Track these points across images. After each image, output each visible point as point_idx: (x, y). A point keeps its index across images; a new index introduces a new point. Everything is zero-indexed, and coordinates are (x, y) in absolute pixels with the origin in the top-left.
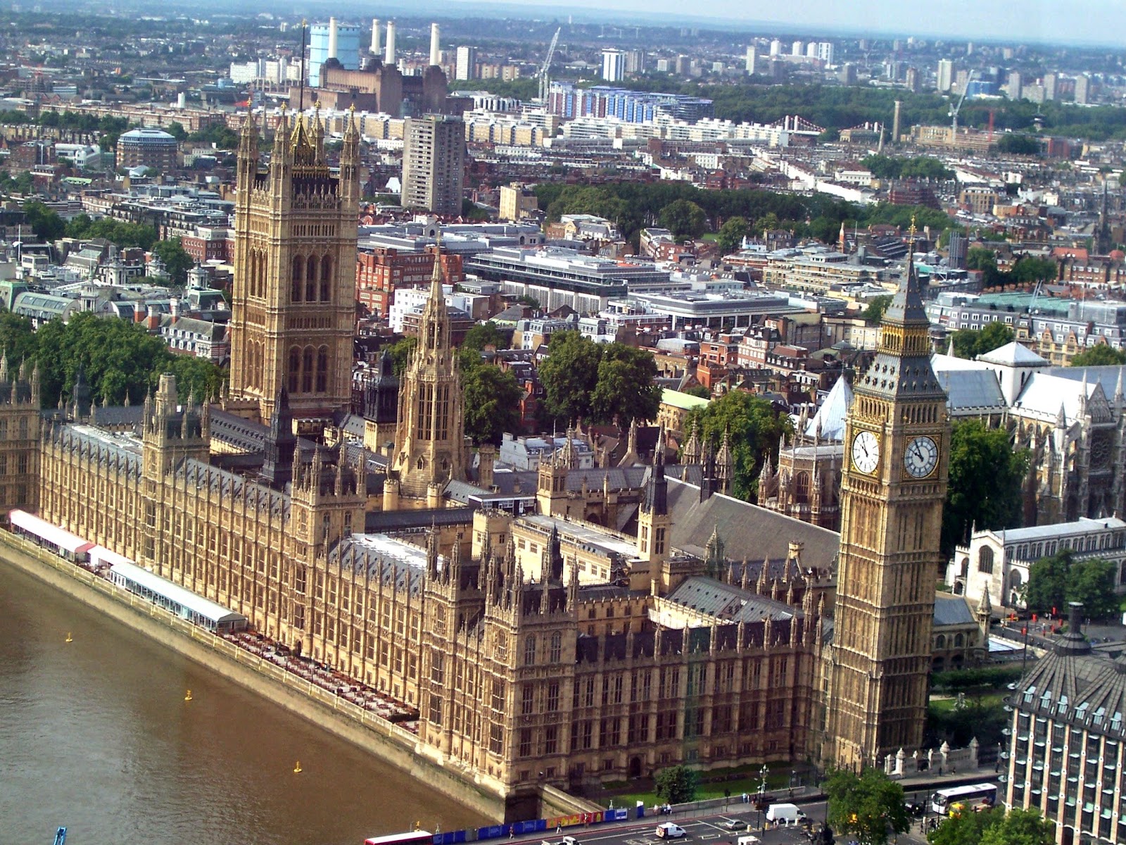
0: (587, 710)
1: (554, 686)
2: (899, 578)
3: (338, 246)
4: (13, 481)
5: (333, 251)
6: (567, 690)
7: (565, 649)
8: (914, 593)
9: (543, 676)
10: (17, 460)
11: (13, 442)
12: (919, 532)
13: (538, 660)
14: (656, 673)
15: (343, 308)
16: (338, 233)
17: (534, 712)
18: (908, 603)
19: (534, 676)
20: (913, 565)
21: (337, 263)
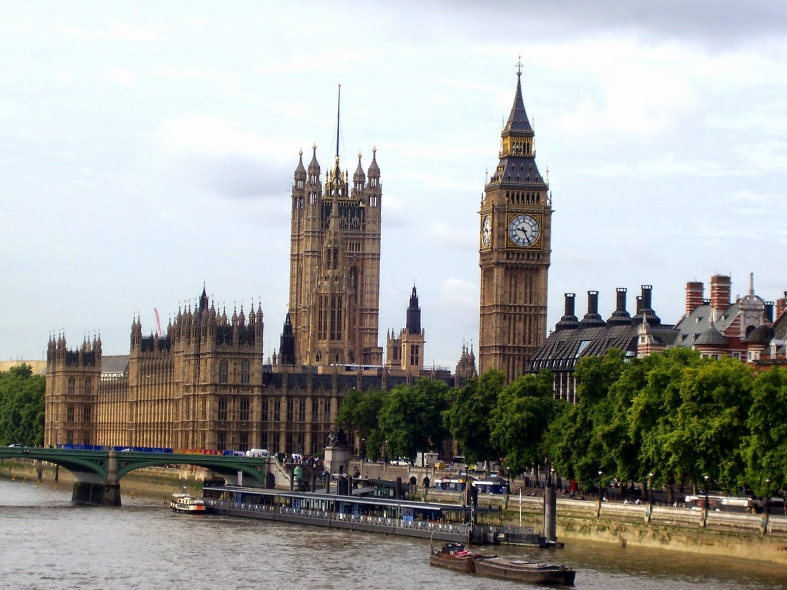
0: (275, 424)
1: (245, 402)
2: (512, 325)
3: (363, 259)
4: (79, 427)
5: (360, 264)
6: (256, 406)
7: (253, 374)
8: (527, 338)
9: (234, 392)
10: (82, 411)
11: (80, 396)
12: (528, 290)
13: (231, 380)
14: (334, 402)
15: (367, 310)
16: (363, 249)
17: (228, 420)
18: (521, 345)
19: (227, 392)
20: (525, 315)
21: (362, 273)
